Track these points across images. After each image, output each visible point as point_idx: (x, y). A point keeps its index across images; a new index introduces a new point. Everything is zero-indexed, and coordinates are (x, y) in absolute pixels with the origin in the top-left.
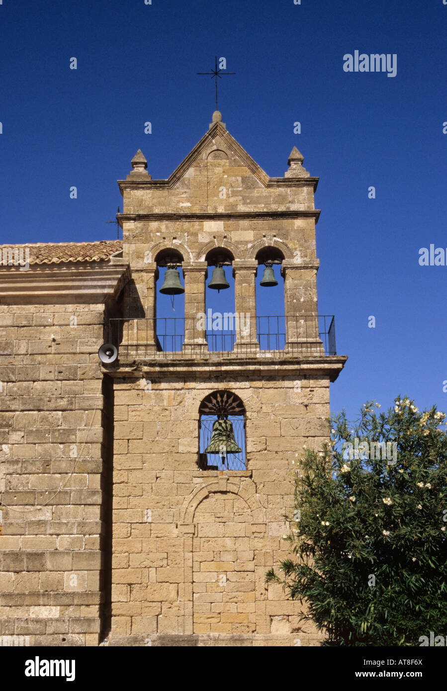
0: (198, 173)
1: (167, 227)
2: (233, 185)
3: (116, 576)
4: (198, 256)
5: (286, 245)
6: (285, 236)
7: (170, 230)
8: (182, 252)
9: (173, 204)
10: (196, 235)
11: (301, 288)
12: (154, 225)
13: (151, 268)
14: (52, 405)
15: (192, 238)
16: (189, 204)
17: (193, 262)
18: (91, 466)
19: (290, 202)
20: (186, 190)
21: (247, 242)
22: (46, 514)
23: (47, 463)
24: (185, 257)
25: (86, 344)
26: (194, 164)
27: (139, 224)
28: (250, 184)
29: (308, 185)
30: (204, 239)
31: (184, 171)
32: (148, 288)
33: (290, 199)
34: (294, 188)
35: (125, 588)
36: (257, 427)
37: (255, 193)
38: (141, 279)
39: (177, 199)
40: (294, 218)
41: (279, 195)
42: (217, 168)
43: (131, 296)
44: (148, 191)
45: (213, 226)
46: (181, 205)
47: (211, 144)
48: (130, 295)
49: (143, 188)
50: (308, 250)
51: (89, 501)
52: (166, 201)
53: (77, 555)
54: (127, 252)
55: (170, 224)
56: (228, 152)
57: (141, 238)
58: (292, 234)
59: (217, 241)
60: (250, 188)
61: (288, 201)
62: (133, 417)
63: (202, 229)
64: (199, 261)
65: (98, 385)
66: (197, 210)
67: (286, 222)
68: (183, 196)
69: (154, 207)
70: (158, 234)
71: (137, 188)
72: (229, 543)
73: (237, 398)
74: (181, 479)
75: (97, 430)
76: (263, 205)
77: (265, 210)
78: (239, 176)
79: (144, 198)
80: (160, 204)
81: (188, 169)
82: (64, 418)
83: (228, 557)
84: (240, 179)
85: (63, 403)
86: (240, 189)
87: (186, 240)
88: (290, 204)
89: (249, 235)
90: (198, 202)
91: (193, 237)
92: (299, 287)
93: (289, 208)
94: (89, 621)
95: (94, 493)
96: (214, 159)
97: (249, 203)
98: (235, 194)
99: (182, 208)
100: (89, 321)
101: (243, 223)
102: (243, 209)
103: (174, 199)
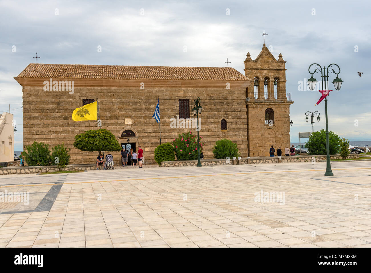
3: (250, 145)
4: (263, 78)
5: (280, 76)
6: (280, 74)
7: (257, 72)
8: (260, 77)
12: (254, 71)
14: (237, 111)
16: (260, 66)
18: (245, 123)
20: (260, 63)
21: (272, 75)
22: (237, 133)
23: (236, 123)
24: (260, 78)
25: (243, 97)
28: (273, 62)
29: (284, 63)
30: (264, 74)
31: (259, 58)
35: (252, 148)
36: (276, 116)
37: (274, 64)
42: (266, 58)
45: (265, 72)
46: (259, 66)
47: (265, 52)
50: (284, 78)
51: (245, 130)
53: (243, 141)
55: (257, 70)
56: (268, 54)
58: (281, 74)
59: (266, 75)
61: (280, 66)
62: (253, 113)
63: (263, 72)
65: (245, 106)
66: (262, 68)
67: (280, 71)
70: (255, 73)
71: (250, 62)
72: (271, 139)
73: (272, 110)
74: (262, 126)
75: (246, 116)
77: (276, 68)
78: (270, 60)
80: (255, 66)
82: (239, 113)
83: (271, 141)
85: (239, 110)
89: (273, 74)
91: (261, 74)
92: (282, 86)
93: (280, 68)
94: (246, 154)
95: (246, 129)
97: (273, 67)
98: (270, 64)
99: (259, 67)
100: (243, 93)
101: (272, 71)
102: (271, 68)
103: (258, 65)
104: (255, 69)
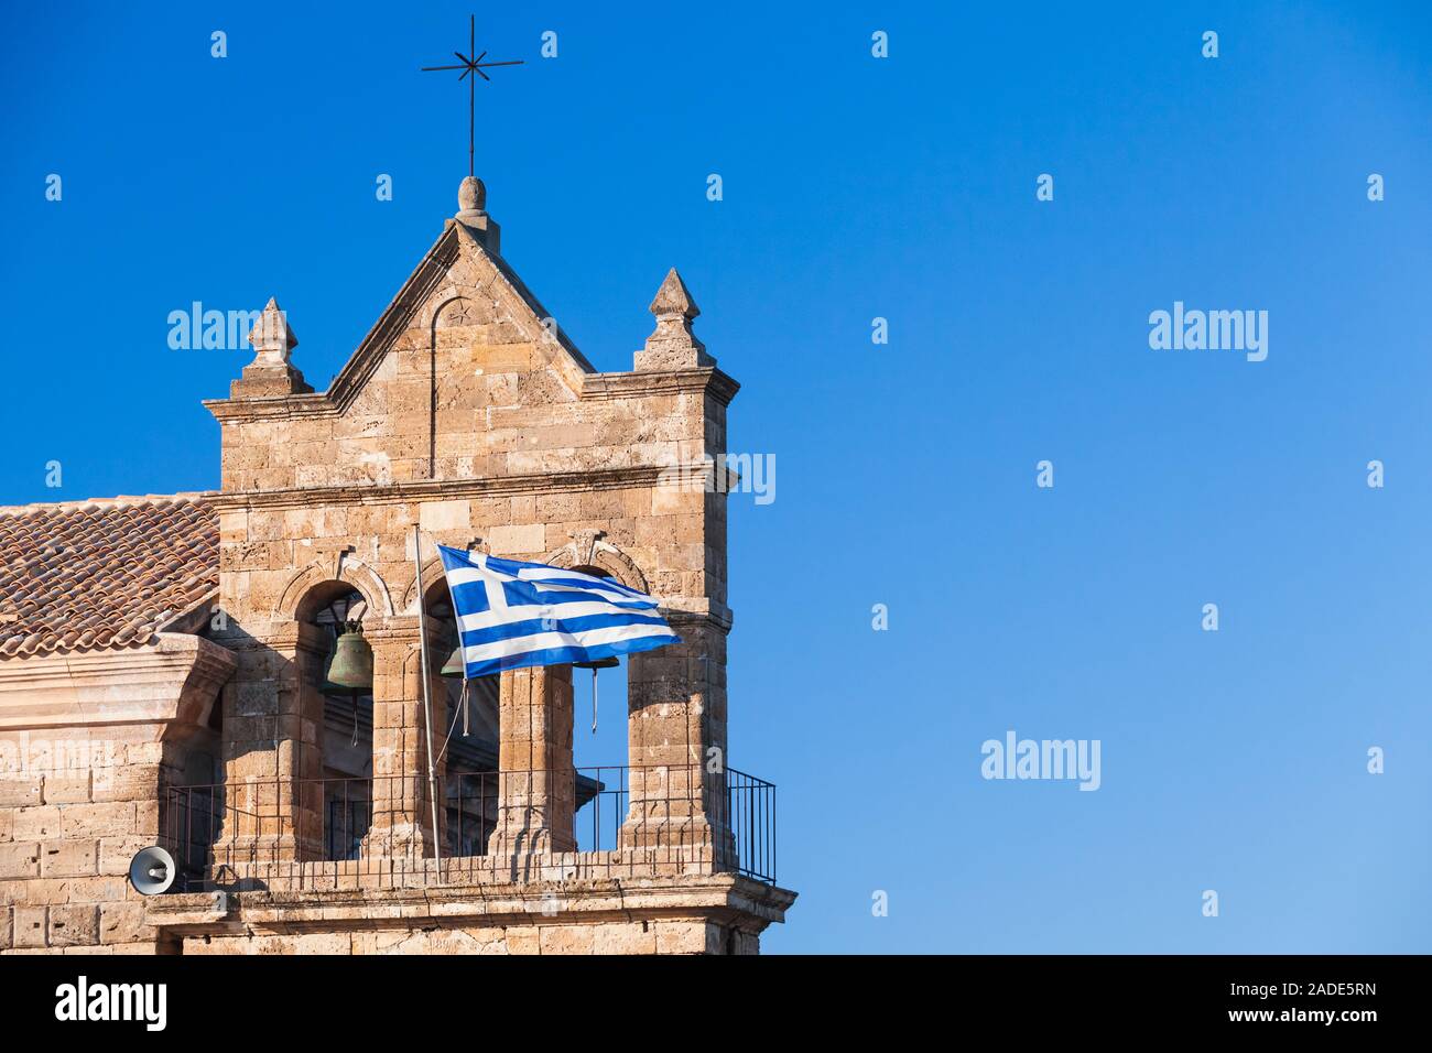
0: (409, 368)
1: (327, 523)
2: (496, 396)
4: (405, 599)
5: (629, 562)
6: (625, 535)
7: (334, 531)
8: (365, 590)
9: (344, 458)
10: (399, 541)
11: (663, 678)
12: (297, 517)
13: (287, 639)
15: (390, 551)
16: (383, 457)
17: (390, 618)
19: (640, 439)
20: (380, 418)
26: (400, 343)
27: (259, 518)
28: (539, 392)
29: (690, 388)
30: (416, 553)
31: (372, 364)
32: (279, 693)
33: (643, 430)
34: (652, 398)
37: (553, 417)
38: (262, 667)
39: (353, 443)
40: (650, 485)
41: (613, 419)
42: (458, 350)
43: (239, 713)
44: (282, 425)
45: (444, 515)
46: (365, 458)
47: (443, 283)
48: (236, 709)
49: (269, 417)
50: (683, 574)
52: (326, 449)
54: (229, 595)
55: (336, 512)
56: (486, 303)
57: (262, 555)
58: (644, 529)
60: (539, 403)
61: (636, 437)
64: (406, 613)
66: (404, 472)
67: (628, 496)
68: (367, 434)
69: (298, 467)
70: (307, 543)
71: (255, 419)
76: (572, 451)
77: (576, 465)
78: (511, 369)
79: (271, 443)
80: (311, 459)
81: (382, 357)
84: (513, 377)
86: (516, 407)
87: (376, 557)
88: (641, 445)
89: (536, 536)
90: (407, 449)
91: (392, 548)
92: (657, 678)
93: (637, 457)
96: (452, 325)
97: (537, 447)
98: (500, 422)
99: (367, 470)
100: (124, 791)
101: (522, 502)
102: (520, 463)
103: (348, 444)
104: (311, 497)
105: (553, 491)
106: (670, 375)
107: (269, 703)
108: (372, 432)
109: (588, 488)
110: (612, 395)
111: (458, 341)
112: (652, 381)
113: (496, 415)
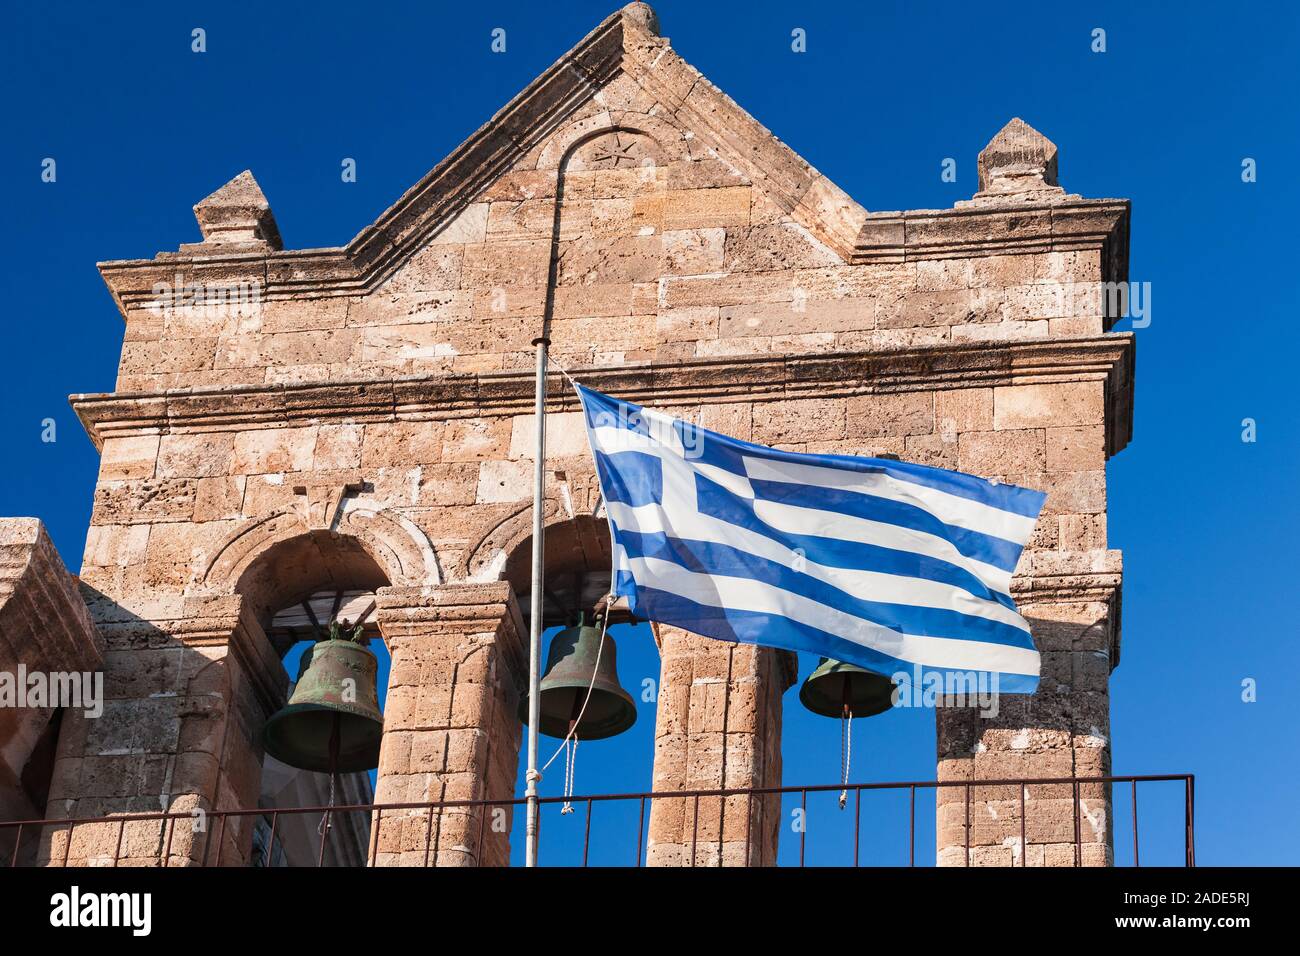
0: (509, 223)
1: (321, 448)
2: (680, 260)
4: (469, 560)
7: (333, 461)
10: (468, 473)
13: (214, 622)
15: (444, 490)
17: (435, 589)
19: (971, 317)
20: (441, 296)
24: (393, 569)
26: (496, 189)
27: (182, 443)
28: (768, 254)
29: (1074, 241)
31: (439, 216)
32: (183, 716)
33: (976, 305)
34: (995, 260)
38: (156, 673)
39: (387, 332)
40: (991, 382)
41: (916, 290)
42: (607, 203)
43: (93, 750)
46: (409, 354)
47: (586, 109)
48: (88, 745)
50: (1062, 519)
52: (333, 340)
54: (103, 559)
57: (181, 499)
58: (976, 450)
59: (573, 490)
60: (766, 269)
61: (965, 312)
63: (498, 448)
64: (472, 580)
68: (416, 318)
69: (270, 370)
70: (274, 480)
78: (711, 223)
79: (223, 335)
80: (301, 355)
81: (459, 209)
84: (715, 236)
86: (718, 275)
87: (415, 499)
88: (971, 326)
90: (494, 339)
91: (450, 484)
96: (596, 169)
98: (685, 297)
103: (376, 333)
104: (294, 405)
105: (789, 394)
106: (1039, 213)
107: (158, 732)
108: (428, 315)
109: (862, 389)
110: (916, 254)
111: (608, 189)
112: (1002, 225)
113: (678, 288)
